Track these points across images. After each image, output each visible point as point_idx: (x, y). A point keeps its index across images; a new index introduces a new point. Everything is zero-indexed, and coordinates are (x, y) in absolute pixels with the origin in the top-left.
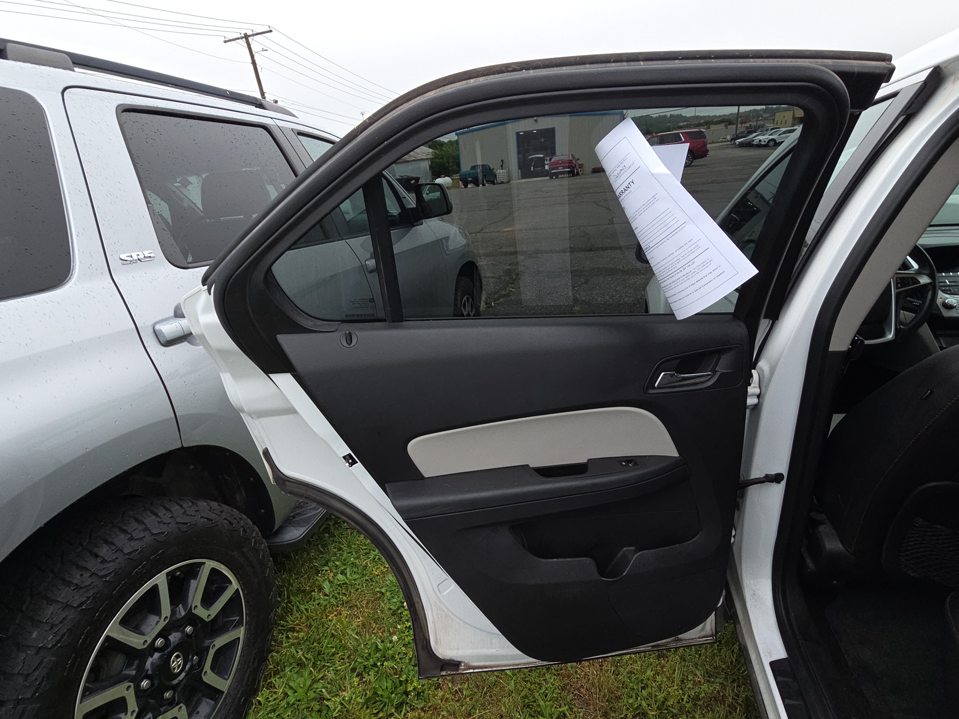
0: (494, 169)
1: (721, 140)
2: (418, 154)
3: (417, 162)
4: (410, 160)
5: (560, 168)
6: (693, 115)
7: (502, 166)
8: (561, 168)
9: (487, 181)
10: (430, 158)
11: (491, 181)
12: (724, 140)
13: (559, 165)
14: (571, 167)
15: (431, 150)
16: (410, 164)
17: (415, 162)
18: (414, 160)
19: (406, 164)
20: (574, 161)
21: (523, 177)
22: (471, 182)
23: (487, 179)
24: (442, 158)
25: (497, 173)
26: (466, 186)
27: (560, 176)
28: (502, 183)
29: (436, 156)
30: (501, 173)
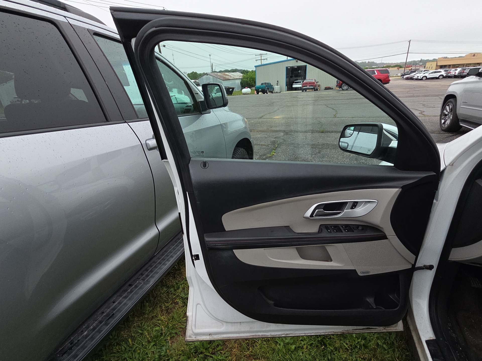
0: (273, 85)
1: (395, 76)
2: (235, 76)
3: (234, 80)
4: (230, 79)
5: (307, 86)
6: (380, 62)
7: (277, 84)
8: (309, 86)
9: (269, 91)
10: (241, 78)
11: (271, 92)
12: (397, 76)
13: (308, 85)
14: (314, 86)
15: (242, 75)
16: (230, 81)
17: (233, 80)
18: (233, 79)
19: (229, 81)
20: (315, 83)
21: (288, 90)
22: (261, 91)
23: (269, 90)
24: (247, 79)
25: (274, 87)
26: (258, 93)
27: (307, 90)
28: (277, 93)
29: (244, 77)
30: (277, 88)
